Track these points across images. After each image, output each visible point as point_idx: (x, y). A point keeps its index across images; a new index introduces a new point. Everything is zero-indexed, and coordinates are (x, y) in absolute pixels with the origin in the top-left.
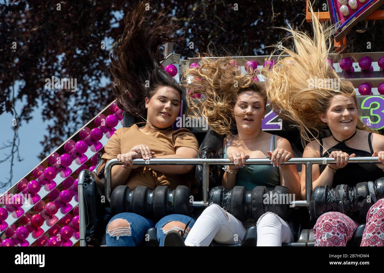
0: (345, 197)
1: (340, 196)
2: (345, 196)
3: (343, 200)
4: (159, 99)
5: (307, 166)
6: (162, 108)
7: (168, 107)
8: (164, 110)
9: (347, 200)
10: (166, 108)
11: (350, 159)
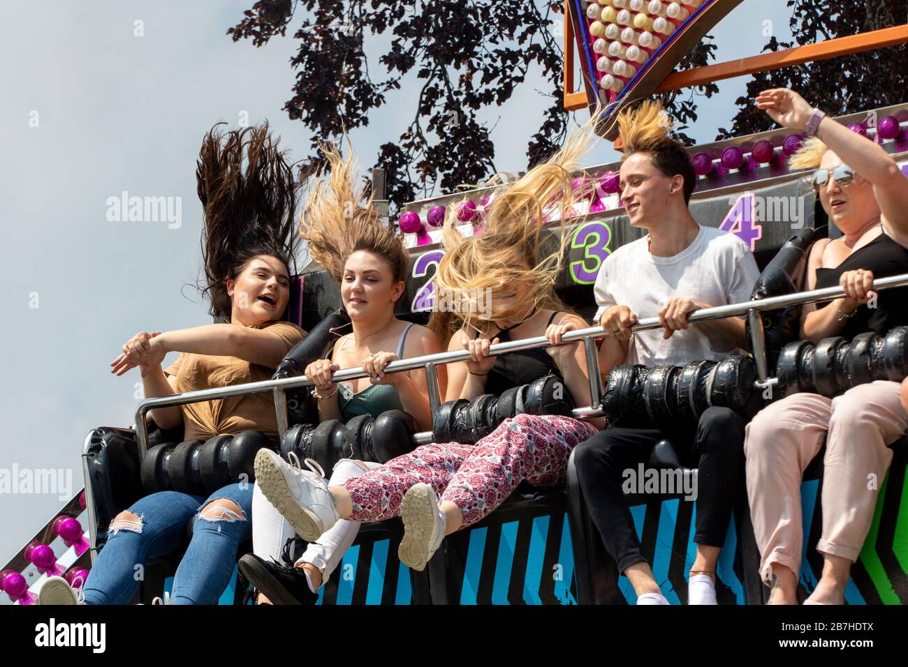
0: (480, 422)
1: (471, 420)
2: (480, 419)
3: (476, 427)
4: (256, 274)
5: (428, 370)
6: (261, 287)
7: (273, 284)
8: (266, 291)
9: (482, 426)
10: (270, 287)
11: (492, 347)
